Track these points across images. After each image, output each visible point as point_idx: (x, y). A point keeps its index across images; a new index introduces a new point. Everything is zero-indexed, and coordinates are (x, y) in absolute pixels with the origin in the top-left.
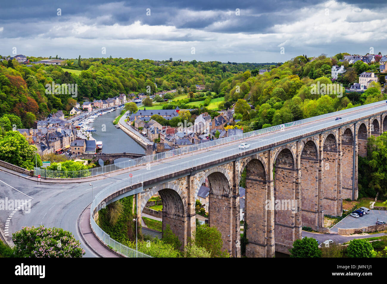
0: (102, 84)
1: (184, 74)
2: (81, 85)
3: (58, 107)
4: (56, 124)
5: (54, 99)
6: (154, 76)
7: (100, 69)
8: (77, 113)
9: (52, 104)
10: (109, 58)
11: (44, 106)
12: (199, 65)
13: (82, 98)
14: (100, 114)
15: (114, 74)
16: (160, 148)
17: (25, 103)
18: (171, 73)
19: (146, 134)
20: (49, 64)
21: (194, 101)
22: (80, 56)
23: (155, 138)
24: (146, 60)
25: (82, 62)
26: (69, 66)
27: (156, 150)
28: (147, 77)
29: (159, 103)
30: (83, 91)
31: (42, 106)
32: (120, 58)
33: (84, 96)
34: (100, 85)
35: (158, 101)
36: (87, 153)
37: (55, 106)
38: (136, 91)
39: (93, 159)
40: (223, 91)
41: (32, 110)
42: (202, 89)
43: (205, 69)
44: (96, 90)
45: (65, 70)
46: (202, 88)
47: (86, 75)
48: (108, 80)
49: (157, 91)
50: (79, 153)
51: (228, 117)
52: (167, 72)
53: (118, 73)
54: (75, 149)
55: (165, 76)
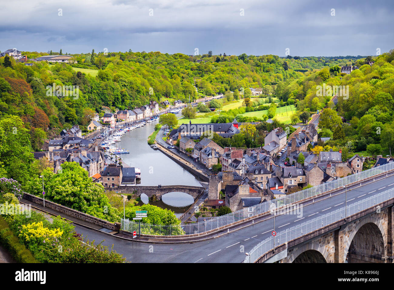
0: (127, 88)
1: (233, 74)
2: (99, 90)
3: (72, 120)
4: (75, 145)
5: (66, 110)
6: (192, 76)
7: (121, 68)
8: (97, 129)
9: (64, 117)
10: (128, 52)
11: (55, 120)
12: (251, 61)
13: (101, 108)
14: (127, 129)
15: (140, 74)
16: (227, 178)
17: (32, 116)
18: (215, 72)
19: (198, 158)
20: (52, 61)
21: (252, 111)
22: (93, 51)
23: (212, 163)
24: (179, 54)
25: (96, 58)
26: (80, 64)
27: (222, 182)
28: (183, 77)
29: (204, 114)
30: (102, 99)
31: (52, 119)
32: (143, 53)
33: (104, 105)
34: (124, 89)
35: (201, 111)
36: (124, 185)
37: (67, 120)
38: (170, 98)
39: (134, 193)
40: (292, 97)
41: (41, 125)
42: (257, 94)
43: (259, 66)
44: (120, 97)
45: (76, 70)
46: (258, 92)
47: (105, 76)
48: (134, 82)
49: (198, 97)
50: (113, 185)
51: (311, 134)
52: (209, 71)
53: (146, 73)
54: (109, 179)
55: (206, 77)
